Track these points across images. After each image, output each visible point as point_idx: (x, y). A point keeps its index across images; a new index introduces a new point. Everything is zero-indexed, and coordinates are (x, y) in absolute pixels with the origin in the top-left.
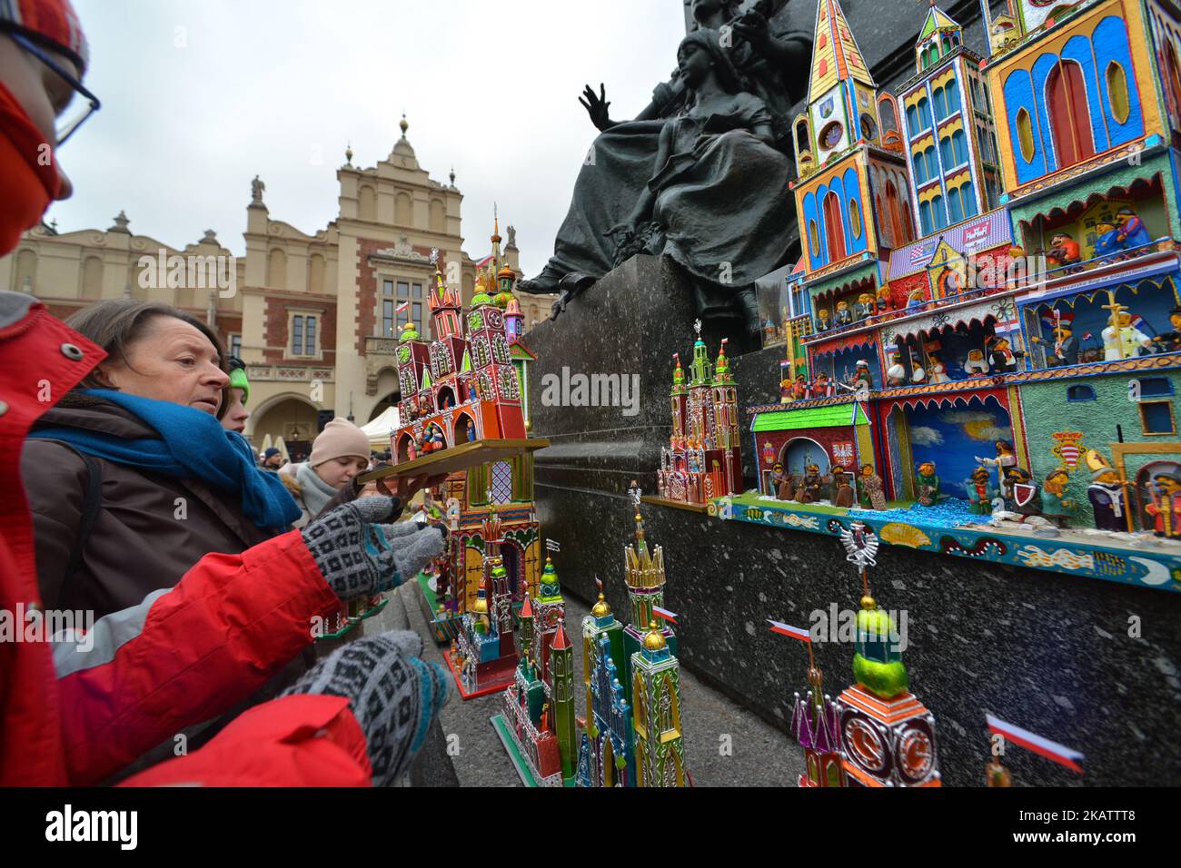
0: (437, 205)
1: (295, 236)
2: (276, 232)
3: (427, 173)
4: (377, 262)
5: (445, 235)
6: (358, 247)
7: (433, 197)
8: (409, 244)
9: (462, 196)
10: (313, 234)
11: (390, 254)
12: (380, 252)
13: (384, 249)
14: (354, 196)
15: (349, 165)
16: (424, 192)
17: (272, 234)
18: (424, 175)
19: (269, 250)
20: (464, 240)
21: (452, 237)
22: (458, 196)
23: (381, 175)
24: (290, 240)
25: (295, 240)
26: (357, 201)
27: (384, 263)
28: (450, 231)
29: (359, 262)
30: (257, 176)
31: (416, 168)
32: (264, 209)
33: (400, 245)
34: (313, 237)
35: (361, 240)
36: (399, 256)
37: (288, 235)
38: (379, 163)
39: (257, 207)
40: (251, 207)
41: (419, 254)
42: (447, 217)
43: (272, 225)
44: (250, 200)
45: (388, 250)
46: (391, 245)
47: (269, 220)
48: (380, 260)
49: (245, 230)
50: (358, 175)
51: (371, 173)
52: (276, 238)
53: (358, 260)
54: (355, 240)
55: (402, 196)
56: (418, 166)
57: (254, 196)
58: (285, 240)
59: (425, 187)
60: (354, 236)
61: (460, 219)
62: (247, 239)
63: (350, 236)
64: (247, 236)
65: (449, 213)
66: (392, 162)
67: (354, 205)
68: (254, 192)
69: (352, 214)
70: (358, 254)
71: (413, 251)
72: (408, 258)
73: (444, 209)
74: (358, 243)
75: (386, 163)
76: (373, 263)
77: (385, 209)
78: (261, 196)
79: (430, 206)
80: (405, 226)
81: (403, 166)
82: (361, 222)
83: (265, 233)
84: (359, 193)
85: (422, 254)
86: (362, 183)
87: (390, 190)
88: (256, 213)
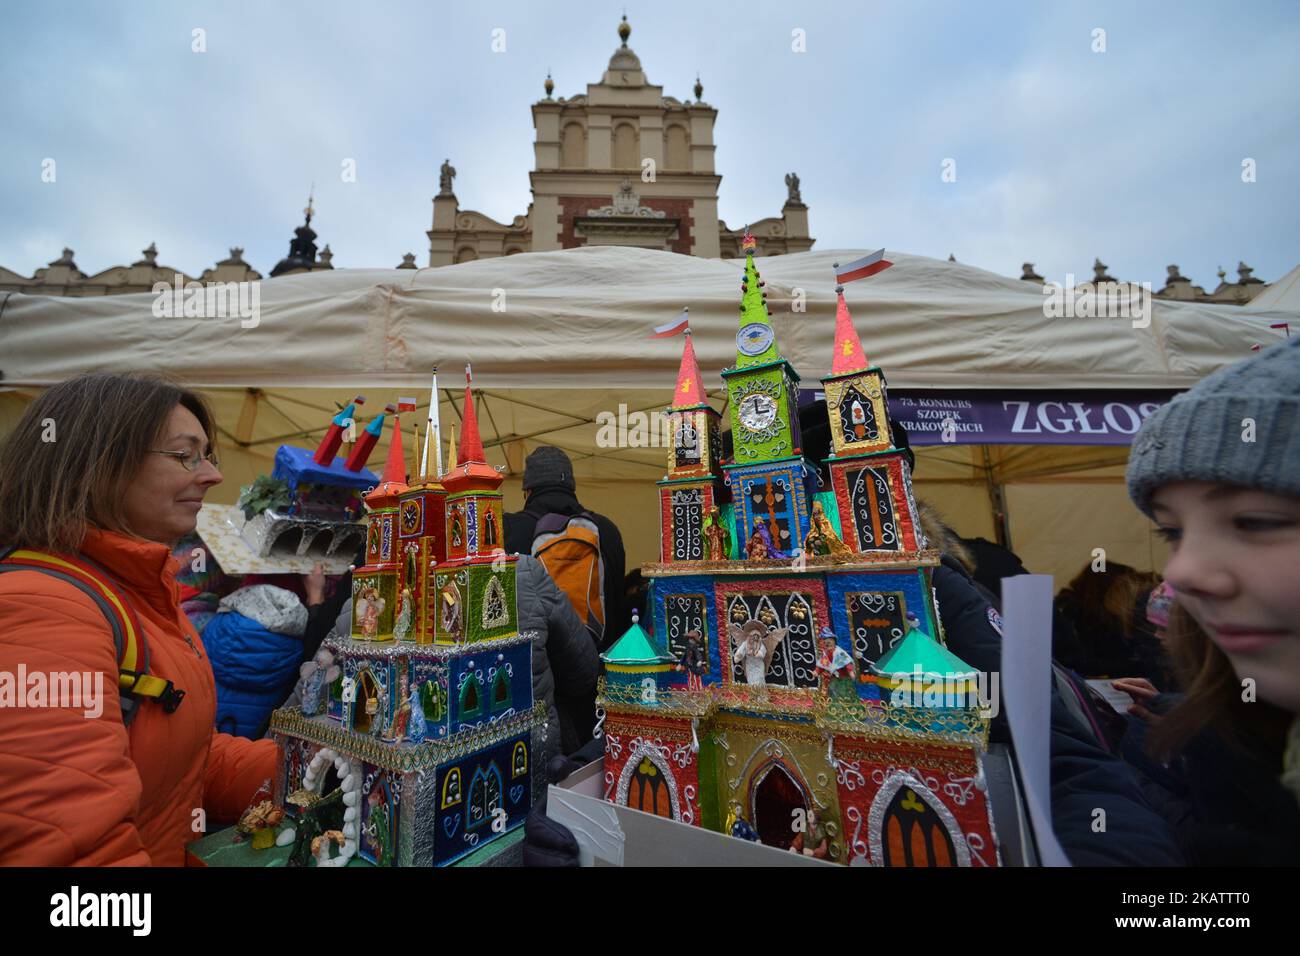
0: (675, 133)
1: (487, 227)
2: (465, 226)
3: (660, 88)
4: (586, 227)
5: (689, 175)
6: (560, 210)
7: (669, 122)
8: (634, 196)
9: (716, 112)
10: (509, 221)
11: (607, 215)
12: (592, 213)
13: (596, 208)
14: (555, 138)
15: (549, 99)
16: (657, 115)
17: (460, 228)
18: (656, 92)
19: (456, 251)
20: (720, 177)
21: (700, 175)
22: (710, 113)
23: (592, 102)
24: (482, 232)
25: (487, 232)
26: (560, 146)
27: (597, 228)
28: (698, 166)
29: (561, 231)
30: (447, 161)
31: (642, 83)
32: (453, 198)
33: (620, 198)
34: (509, 227)
35: (565, 200)
36: (619, 215)
37: (480, 227)
38: (590, 86)
39: (446, 197)
40: (437, 199)
41: (649, 209)
42: (692, 148)
43: (461, 217)
44: (437, 191)
45: (603, 208)
46: (608, 201)
47: (457, 212)
48: (591, 224)
49: (430, 228)
50: (562, 108)
51: (579, 102)
52: (465, 233)
53: (560, 228)
54: (555, 200)
55: (624, 130)
56: (646, 81)
57: (442, 185)
58: (475, 234)
59: (657, 108)
60: (555, 195)
61: (713, 148)
62: (431, 239)
63: (549, 195)
64: (432, 235)
65: (695, 141)
66: (607, 82)
67: (555, 150)
68: (442, 179)
69: (552, 163)
70: (560, 220)
71: (641, 205)
72: (634, 215)
73: (688, 137)
74: (560, 204)
75: (601, 85)
76: (581, 230)
77: (599, 150)
78: (450, 184)
79: (666, 138)
80: (629, 169)
81: (624, 84)
82: (564, 173)
83: (453, 229)
84: (563, 134)
85: (654, 209)
86: (566, 120)
87: (606, 121)
88: (443, 204)
